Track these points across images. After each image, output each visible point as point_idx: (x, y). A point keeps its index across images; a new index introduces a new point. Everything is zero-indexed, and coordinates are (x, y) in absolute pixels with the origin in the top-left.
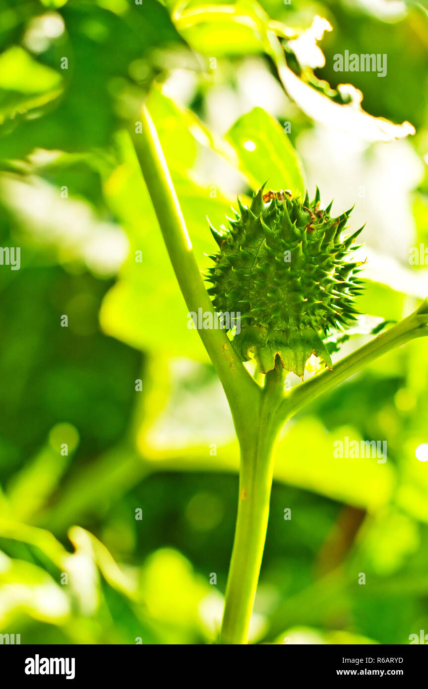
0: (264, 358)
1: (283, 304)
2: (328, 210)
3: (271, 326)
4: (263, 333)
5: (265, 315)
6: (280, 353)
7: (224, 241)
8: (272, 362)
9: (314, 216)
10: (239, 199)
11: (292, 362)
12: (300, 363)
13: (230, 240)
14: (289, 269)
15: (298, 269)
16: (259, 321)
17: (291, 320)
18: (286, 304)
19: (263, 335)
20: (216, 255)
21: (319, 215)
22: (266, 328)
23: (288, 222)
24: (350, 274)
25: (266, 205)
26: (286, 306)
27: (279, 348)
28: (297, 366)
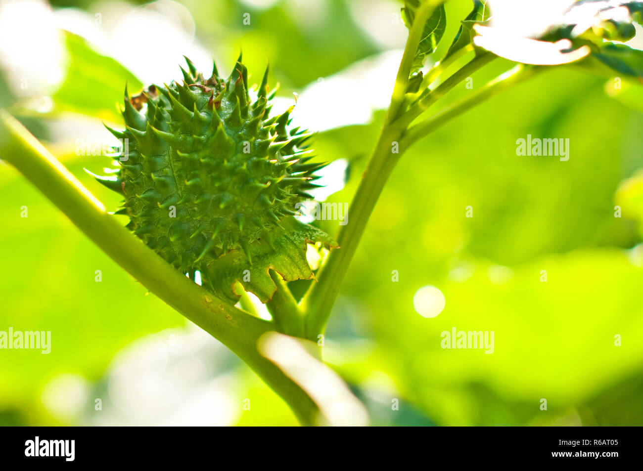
0: (258, 283)
1: (242, 207)
2: (215, 72)
3: (243, 242)
4: (237, 257)
5: (228, 236)
6: (271, 267)
7: (123, 183)
8: (270, 282)
9: (207, 89)
10: (109, 126)
11: (292, 268)
12: (300, 263)
13: (129, 178)
14: (226, 163)
15: (232, 157)
16: (225, 247)
17: (262, 220)
18: (246, 205)
19: (240, 259)
20: (125, 205)
21: (210, 83)
22: (238, 249)
23: (185, 112)
24: (288, 129)
25: (143, 113)
26: (247, 207)
27: (267, 261)
28: (299, 268)
